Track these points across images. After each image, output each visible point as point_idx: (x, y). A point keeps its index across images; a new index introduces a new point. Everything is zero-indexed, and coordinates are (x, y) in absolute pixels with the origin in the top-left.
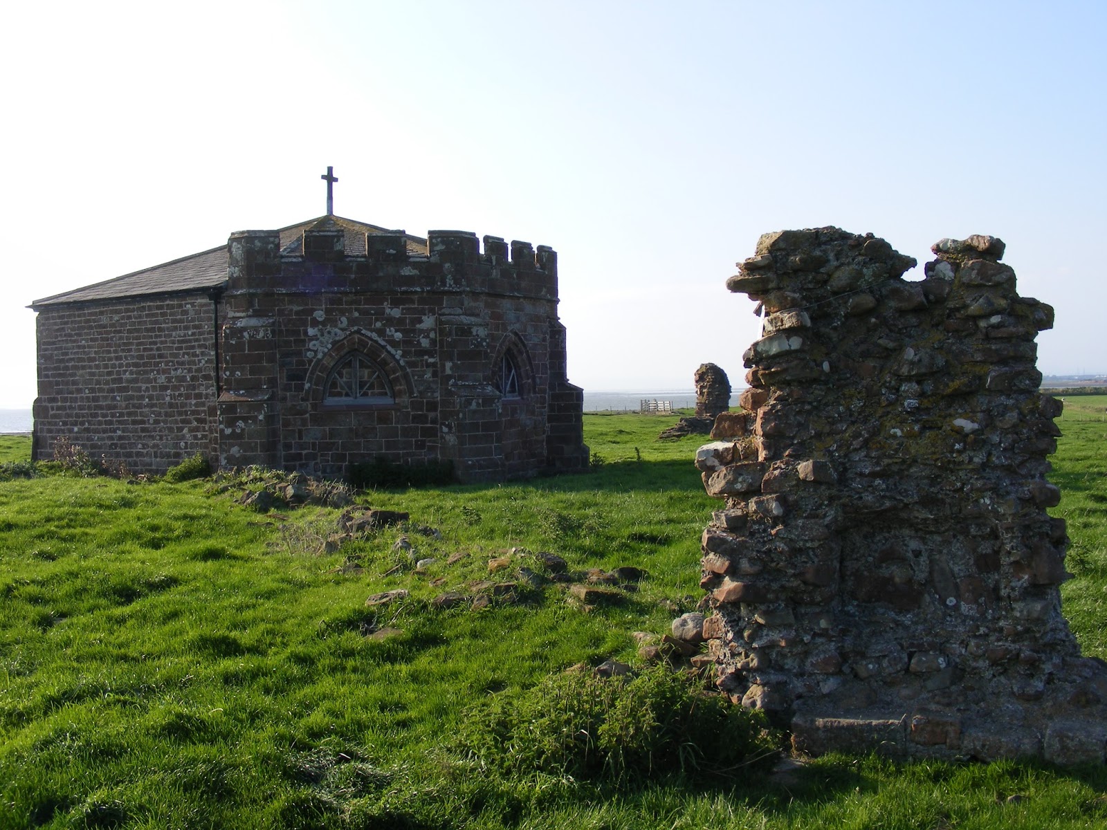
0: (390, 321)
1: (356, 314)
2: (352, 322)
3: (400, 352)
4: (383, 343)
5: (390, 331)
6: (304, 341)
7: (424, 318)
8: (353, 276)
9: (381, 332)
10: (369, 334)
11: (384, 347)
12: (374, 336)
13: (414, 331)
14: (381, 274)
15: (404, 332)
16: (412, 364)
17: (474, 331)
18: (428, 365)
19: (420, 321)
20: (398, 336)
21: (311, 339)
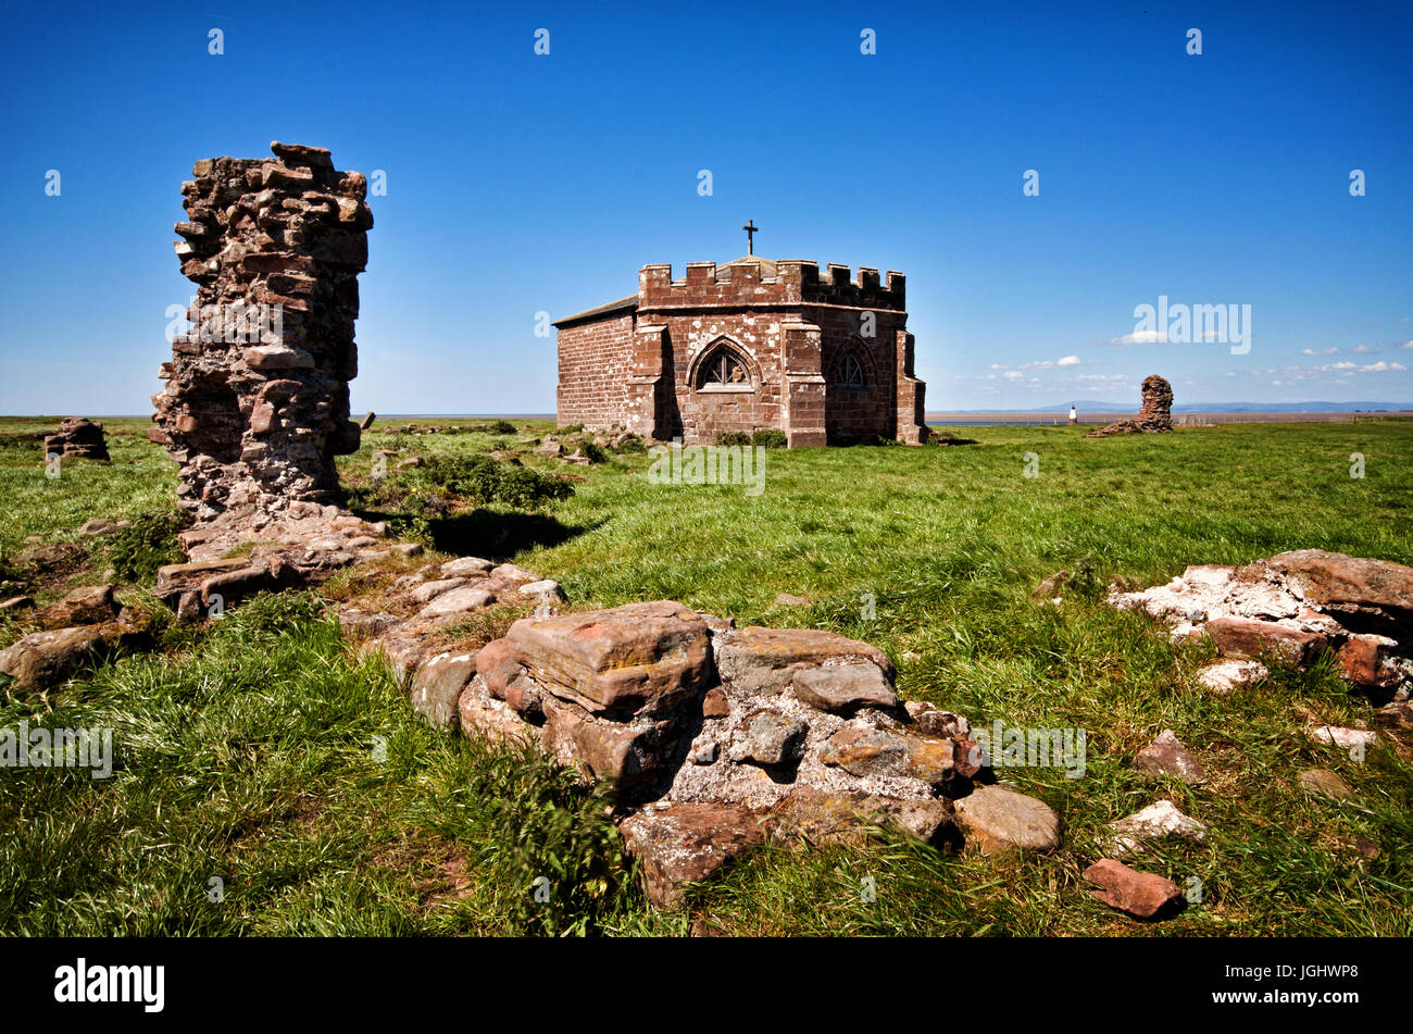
0: (747, 328)
1: (723, 323)
2: (720, 329)
3: (754, 351)
4: (741, 344)
5: (747, 335)
6: (685, 342)
7: (771, 325)
8: (720, 296)
9: (740, 336)
10: (731, 337)
11: (741, 347)
12: (735, 339)
13: (764, 335)
14: (740, 294)
15: (758, 335)
16: (762, 360)
17: (808, 335)
18: (773, 360)
19: (768, 328)
20: (753, 339)
21: (691, 341)
